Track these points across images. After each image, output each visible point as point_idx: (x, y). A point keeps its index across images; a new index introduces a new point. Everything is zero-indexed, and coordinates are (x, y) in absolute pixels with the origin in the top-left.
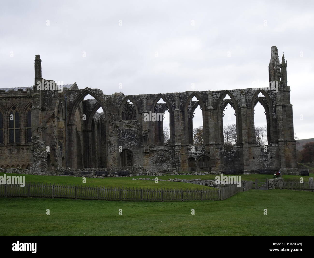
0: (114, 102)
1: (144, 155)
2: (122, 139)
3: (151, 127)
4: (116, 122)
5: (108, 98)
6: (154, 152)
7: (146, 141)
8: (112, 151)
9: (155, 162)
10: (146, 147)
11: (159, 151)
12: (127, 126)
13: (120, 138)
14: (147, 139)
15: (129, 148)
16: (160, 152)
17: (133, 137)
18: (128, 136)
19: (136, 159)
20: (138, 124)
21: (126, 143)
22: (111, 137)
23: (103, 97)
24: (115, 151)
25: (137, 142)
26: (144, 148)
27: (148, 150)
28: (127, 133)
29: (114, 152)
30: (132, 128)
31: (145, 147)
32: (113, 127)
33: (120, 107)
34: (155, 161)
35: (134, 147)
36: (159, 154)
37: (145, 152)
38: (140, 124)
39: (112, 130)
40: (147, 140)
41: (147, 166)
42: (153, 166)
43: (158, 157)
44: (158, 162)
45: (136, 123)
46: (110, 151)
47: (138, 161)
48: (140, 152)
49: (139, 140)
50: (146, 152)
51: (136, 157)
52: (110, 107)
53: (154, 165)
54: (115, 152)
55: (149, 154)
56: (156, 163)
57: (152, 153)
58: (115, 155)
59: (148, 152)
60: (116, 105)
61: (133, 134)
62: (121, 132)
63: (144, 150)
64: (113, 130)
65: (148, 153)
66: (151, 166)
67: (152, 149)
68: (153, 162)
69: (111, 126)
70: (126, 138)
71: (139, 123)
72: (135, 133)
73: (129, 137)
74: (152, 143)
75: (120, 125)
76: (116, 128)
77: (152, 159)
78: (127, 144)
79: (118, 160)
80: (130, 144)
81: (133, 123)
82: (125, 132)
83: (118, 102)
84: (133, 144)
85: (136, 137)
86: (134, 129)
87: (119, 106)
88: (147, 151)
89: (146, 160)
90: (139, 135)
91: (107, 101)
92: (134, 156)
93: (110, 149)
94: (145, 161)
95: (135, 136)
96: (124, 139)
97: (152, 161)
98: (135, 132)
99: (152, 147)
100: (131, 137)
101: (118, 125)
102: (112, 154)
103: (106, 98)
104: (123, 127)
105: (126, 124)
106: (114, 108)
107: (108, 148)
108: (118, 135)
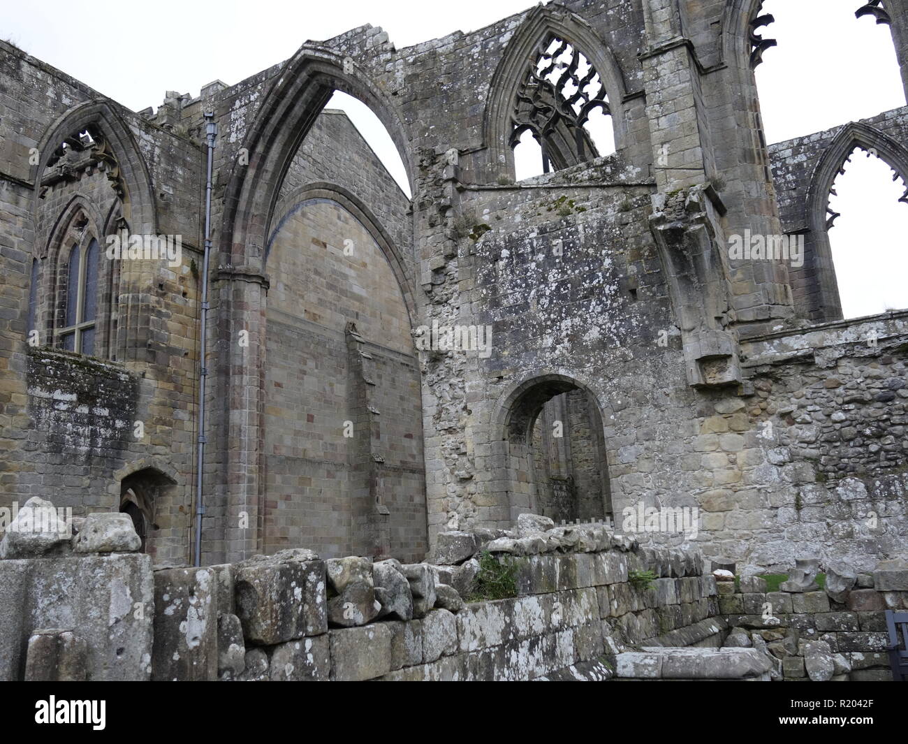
0: (453, 75)
1: (701, 414)
2: (510, 310)
3: (738, 171)
4: (474, 202)
5: (414, 63)
6: (794, 376)
7: (699, 271)
8: (452, 410)
9: (810, 474)
10: (701, 332)
11: (837, 360)
12: (544, 209)
13: (495, 303)
14: (706, 255)
15: (571, 368)
16: (846, 367)
17: (592, 276)
18: (553, 276)
19: (632, 449)
20: (623, 177)
21: (542, 330)
22: (439, 303)
23: (388, 61)
24: (469, 407)
25: (623, 307)
26: (693, 349)
27: (725, 358)
28: (541, 257)
29: (465, 414)
30: (583, 210)
31: (697, 336)
32: (448, 231)
33: (495, 94)
34: (815, 461)
35: (609, 357)
36: (840, 390)
37: (696, 378)
38: (639, 175)
39: (437, 252)
40: (707, 264)
41: (736, 511)
42: (798, 506)
43: (839, 415)
44: (843, 471)
45: (608, 170)
46: (433, 411)
47: (646, 465)
48: (658, 393)
49: (641, 289)
50: (710, 381)
51: (633, 433)
52: (429, 111)
53: (810, 494)
54: (470, 412)
55: (746, 398)
56: (822, 478)
57: (774, 388)
58: (469, 431)
59: (729, 376)
60: (469, 88)
61: (591, 251)
62: (505, 253)
63: (693, 367)
64: (449, 251)
65: (730, 389)
66: (780, 511)
67: (771, 351)
68: (797, 472)
69: (432, 225)
70: (542, 296)
71: (630, 168)
72: (603, 245)
73: (562, 283)
74: (763, 301)
75: (499, 213)
76: (472, 237)
77: (782, 445)
78: (549, 341)
79: (489, 476)
80: (574, 337)
81: (591, 178)
82: (533, 252)
83: (481, 66)
84: (594, 333)
85: (614, 275)
86: (594, 217)
87: (484, 88)
88: (722, 370)
89: (716, 460)
90: (637, 256)
91: (409, 79)
92: (614, 425)
93: (433, 393)
94: (714, 465)
95: (607, 262)
96: (526, 306)
97: (782, 464)
98: (601, 236)
99: (772, 337)
100: (576, 284)
101: (486, 218)
102: (450, 431)
103: (406, 61)
104: (518, 219)
105: (538, 195)
106: (451, 111)
107: (425, 384)
108: (486, 281)
